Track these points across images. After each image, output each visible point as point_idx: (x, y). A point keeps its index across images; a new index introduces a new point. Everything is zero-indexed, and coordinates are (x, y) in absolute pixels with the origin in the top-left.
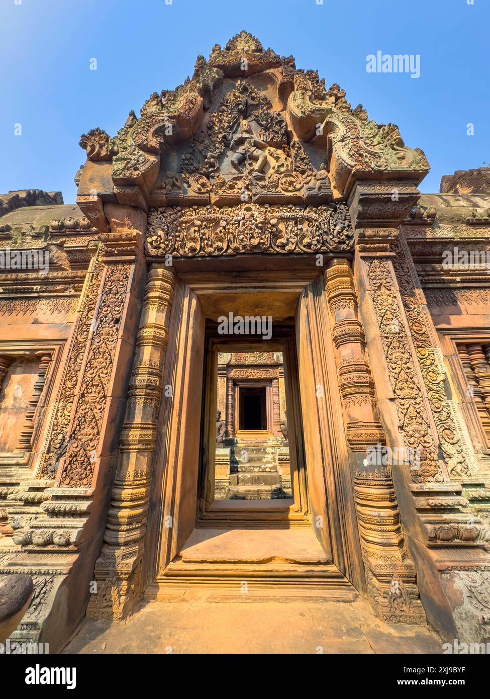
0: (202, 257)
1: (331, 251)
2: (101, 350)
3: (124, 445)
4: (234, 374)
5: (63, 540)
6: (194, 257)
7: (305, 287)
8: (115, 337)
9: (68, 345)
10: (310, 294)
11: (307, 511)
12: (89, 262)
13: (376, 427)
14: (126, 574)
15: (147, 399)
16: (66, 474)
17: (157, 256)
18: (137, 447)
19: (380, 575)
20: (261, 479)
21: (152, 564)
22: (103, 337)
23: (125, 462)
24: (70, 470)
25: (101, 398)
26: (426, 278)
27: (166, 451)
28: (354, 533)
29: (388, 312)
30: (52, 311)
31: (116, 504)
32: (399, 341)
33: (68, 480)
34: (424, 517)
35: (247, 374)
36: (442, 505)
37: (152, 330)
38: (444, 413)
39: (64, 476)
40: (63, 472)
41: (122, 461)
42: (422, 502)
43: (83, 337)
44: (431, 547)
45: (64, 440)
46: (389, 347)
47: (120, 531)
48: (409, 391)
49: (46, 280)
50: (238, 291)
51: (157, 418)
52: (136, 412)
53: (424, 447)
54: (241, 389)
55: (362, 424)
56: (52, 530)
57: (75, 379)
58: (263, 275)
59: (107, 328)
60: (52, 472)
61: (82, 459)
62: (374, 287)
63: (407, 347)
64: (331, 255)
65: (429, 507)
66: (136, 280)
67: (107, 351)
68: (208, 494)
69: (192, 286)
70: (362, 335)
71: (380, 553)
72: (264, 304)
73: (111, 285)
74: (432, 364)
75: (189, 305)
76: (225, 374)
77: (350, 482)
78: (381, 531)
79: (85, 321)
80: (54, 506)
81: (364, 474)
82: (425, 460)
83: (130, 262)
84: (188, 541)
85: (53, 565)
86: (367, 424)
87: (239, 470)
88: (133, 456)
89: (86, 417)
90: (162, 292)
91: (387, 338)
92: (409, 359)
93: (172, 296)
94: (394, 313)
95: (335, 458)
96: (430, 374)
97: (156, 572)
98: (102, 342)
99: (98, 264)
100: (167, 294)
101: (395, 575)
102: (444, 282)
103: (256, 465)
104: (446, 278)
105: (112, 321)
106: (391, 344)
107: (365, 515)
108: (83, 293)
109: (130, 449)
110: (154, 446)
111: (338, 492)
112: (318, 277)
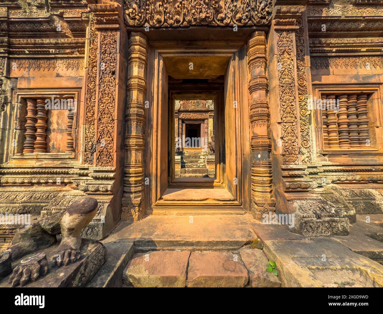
0: (166, 27)
1: (255, 25)
2: (106, 92)
3: (128, 147)
4: (182, 116)
5: (104, 189)
6: (160, 27)
7: (234, 53)
8: (114, 84)
9: (83, 91)
10: (237, 58)
11: (223, 182)
12: (85, 31)
13: (268, 138)
14: (137, 204)
15: (138, 122)
16: (99, 161)
17: (134, 26)
18: (135, 148)
19: (259, 204)
20: (197, 171)
21: (149, 202)
22: (106, 84)
23: (129, 156)
24: (101, 158)
25: (111, 121)
26: (314, 49)
27: (150, 150)
28: (248, 188)
29: (286, 70)
30: (67, 68)
31: (128, 175)
32: (290, 89)
33: (100, 163)
34: (285, 180)
35: (190, 116)
36: (295, 175)
37: (137, 80)
38: (305, 132)
39: (98, 161)
40: (97, 160)
41: (127, 155)
42: (286, 173)
43: (92, 85)
44: (286, 192)
45: (93, 145)
46: (283, 92)
47: (132, 187)
48: (290, 118)
49: (57, 45)
50: (190, 55)
51: (144, 133)
52: (132, 129)
53: (292, 148)
54: (186, 125)
55: (260, 136)
56: (97, 185)
57: (92, 111)
58: (206, 43)
59: (107, 78)
60: (90, 161)
61: (106, 153)
62: (280, 53)
63: (294, 93)
64: (255, 28)
65: (289, 175)
66: (122, 44)
67: (110, 92)
68: (172, 174)
69: (160, 51)
70: (267, 85)
71: (260, 195)
72: (206, 65)
73: (105, 48)
74: (305, 105)
75: (158, 64)
76: (177, 116)
77: (249, 166)
78: (262, 187)
79: (91, 74)
80: (96, 175)
81: (258, 161)
82: (291, 154)
83: (116, 30)
84: (165, 192)
85: (102, 199)
86: (263, 137)
87: (186, 166)
88: (133, 153)
89: (104, 131)
90: (140, 54)
91: (283, 87)
92: (294, 100)
93: (146, 57)
94: (290, 71)
95: (242, 154)
96: (303, 110)
97: (151, 205)
98: (106, 87)
99: (92, 32)
100: (144, 56)
101: (266, 204)
102: (324, 52)
103: (195, 164)
104: (327, 49)
105: (110, 73)
106: (284, 90)
107: (256, 180)
108: (85, 56)
109: (131, 149)
110: (144, 148)
111: (243, 170)
112: (243, 46)
